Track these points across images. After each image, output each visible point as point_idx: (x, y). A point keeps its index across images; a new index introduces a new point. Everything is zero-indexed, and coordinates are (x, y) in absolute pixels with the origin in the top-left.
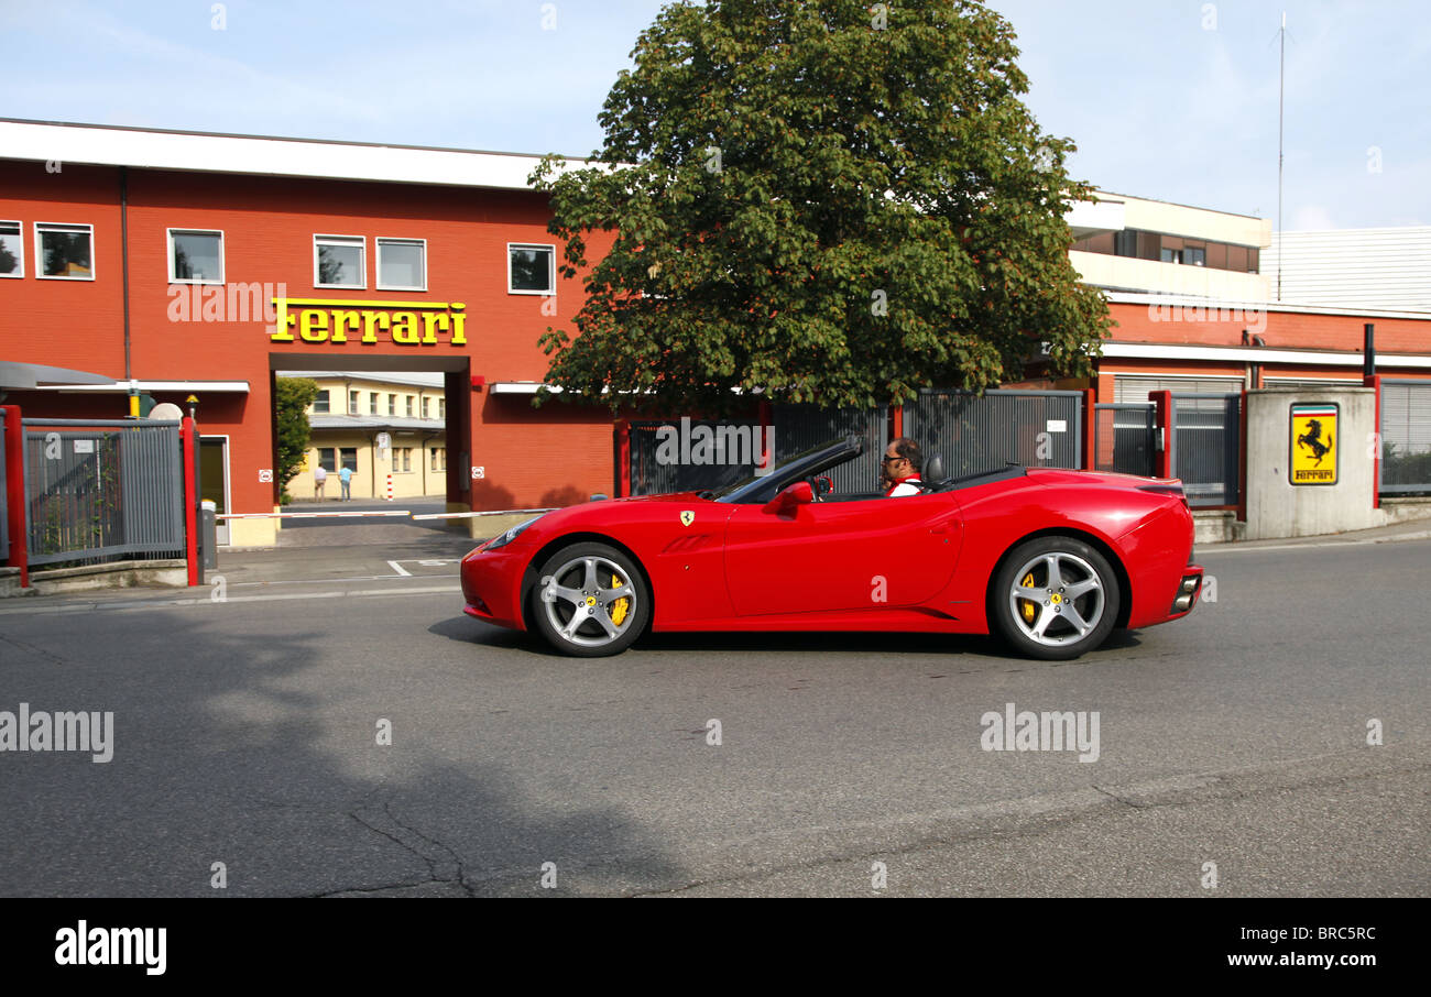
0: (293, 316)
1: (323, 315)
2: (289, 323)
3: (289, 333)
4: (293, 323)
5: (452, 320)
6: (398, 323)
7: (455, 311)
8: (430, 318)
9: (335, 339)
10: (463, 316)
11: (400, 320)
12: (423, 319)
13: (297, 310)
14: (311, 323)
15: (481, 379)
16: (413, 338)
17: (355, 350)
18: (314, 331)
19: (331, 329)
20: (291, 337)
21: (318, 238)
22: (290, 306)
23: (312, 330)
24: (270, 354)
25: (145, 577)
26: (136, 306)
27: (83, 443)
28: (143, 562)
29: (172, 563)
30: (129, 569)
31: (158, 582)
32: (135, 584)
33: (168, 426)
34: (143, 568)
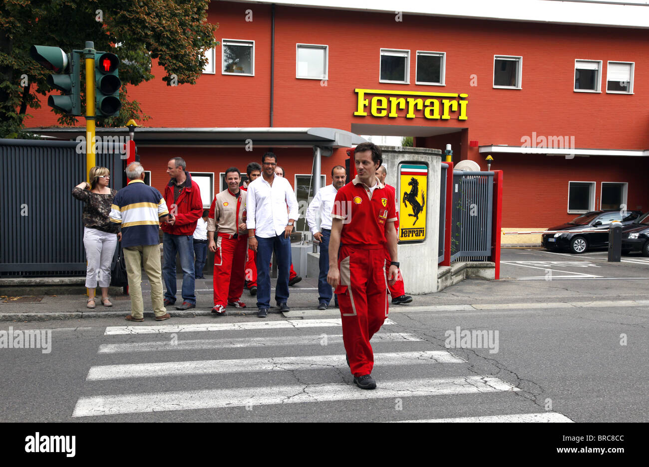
0: (367, 100)
1: (384, 100)
2: (365, 105)
3: (364, 111)
4: (367, 105)
5: (459, 105)
6: (427, 106)
7: (462, 99)
8: (447, 103)
9: (391, 115)
10: (466, 102)
11: (429, 104)
12: (443, 104)
13: (370, 97)
14: (377, 105)
15: (475, 144)
16: (436, 116)
17: (402, 123)
18: (379, 111)
19: (389, 110)
20: (365, 114)
21: (382, 51)
22: (365, 94)
23: (378, 109)
24: (352, 124)
25: (473, 273)
26: (277, 92)
27: (457, 186)
28: (471, 262)
29: (487, 264)
30: (466, 267)
31: (479, 276)
32: (468, 277)
33: (488, 176)
34: (472, 267)
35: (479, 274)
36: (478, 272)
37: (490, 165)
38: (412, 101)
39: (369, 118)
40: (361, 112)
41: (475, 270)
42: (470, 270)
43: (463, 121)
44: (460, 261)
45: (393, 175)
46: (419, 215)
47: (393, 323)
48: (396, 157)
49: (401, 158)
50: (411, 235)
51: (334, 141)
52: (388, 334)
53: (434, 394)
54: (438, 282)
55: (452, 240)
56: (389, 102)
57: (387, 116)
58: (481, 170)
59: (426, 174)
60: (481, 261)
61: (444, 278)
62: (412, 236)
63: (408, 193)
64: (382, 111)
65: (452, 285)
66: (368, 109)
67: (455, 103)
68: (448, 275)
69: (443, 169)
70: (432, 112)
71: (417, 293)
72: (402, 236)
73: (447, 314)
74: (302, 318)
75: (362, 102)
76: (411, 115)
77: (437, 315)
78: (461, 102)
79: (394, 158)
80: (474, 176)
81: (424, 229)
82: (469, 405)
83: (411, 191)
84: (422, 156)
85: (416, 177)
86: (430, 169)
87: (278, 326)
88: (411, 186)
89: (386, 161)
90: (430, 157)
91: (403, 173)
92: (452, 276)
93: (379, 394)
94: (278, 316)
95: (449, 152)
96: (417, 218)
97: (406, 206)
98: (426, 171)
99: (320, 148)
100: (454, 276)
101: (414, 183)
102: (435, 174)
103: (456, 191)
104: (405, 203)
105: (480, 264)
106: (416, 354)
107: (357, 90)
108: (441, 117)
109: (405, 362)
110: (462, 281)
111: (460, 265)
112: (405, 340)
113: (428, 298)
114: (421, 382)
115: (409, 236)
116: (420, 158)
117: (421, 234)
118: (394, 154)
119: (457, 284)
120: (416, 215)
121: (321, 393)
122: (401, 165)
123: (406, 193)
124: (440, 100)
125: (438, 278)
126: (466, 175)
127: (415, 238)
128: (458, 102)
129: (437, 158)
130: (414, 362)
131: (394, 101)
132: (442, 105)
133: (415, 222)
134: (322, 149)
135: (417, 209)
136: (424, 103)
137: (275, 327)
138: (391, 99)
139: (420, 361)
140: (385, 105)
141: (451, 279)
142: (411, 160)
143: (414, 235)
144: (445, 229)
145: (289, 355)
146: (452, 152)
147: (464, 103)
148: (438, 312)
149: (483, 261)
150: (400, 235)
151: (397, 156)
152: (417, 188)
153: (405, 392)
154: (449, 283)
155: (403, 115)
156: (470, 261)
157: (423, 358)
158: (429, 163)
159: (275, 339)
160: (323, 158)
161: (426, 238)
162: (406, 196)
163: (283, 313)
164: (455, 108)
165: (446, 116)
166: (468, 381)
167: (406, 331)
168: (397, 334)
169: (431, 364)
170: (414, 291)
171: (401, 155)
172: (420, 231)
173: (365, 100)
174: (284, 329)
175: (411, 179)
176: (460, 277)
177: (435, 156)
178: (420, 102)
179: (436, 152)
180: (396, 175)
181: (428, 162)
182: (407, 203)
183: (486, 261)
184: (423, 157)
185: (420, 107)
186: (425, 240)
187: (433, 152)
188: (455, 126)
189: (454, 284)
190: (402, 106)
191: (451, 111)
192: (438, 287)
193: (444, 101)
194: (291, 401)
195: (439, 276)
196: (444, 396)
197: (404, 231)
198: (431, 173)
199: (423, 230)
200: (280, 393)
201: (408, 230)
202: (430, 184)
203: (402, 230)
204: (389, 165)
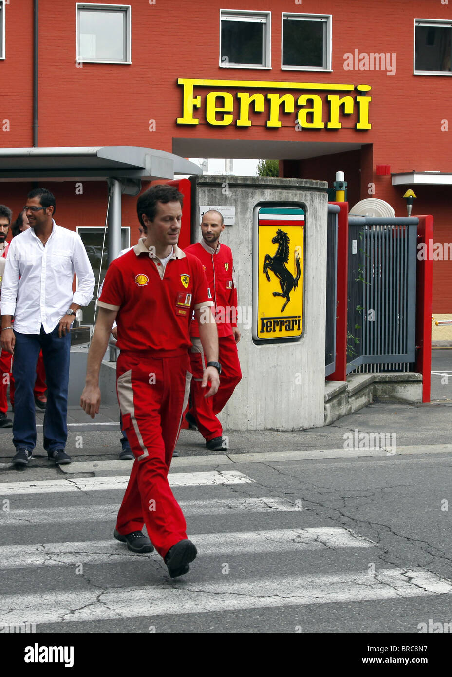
0: (199, 98)
1: (228, 98)
2: (195, 106)
3: (194, 117)
4: (199, 106)
5: (357, 105)
6: (302, 107)
7: (362, 94)
8: (335, 101)
9: (239, 123)
10: (369, 99)
11: (305, 103)
12: (329, 102)
13: (203, 93)
14: (216, 107)
15: (384, 170)
16: (318, 123)
17: (259, 136)
18: (220, 115)
19: (237, 114)
20: (196, 122)
21: (223, 13)
22: (196, 88)
23: (217, 113)
24: (174, 140)
25: (384, 392)
26: (44, 86)
27: (355, 243)
28: (381, 374)
29: (409, 377)
30: (373, 382)
31: (396, 398)
32: (376, 400)
33: (408, 224)
34: (383, 382)
35: (395, 394)
36: (394, 390)
37: (410, 206)
38: (275, 98)
39: (202, 129)
40: (188, 118)
41: (388, 387)
42: (379, 387)
43: (364, 131)
44: (362, 372)
45: (246, 226)
46: (292, 294)
47: (249, 482)
48: (250, 195)
49: (259, 197)
50: (277, 328)
51: (144, 169)
52: (242, 500)
53: (321, 601)
54: (325, 409)
55: (349, 336)
56: (237, 101)
57: (234, 125)
58: (396, 215)
59: (302, 224)
60: (399, 371)
61: (335, 401)
62: (280, 330)
63: (272, 255)
64: (225, 116)
65: (350, 414)
66: (200, 113)
67: (349, 101)
68: (343, 396)
69: (331, 214)
70: (310, 117)
71: (290, 428)
72: (262, 331)
73: (343, 464)
74: (93, 474)
75: (190, 101)
76: (274, 121)
77: (324, 466)
78: (359, 99)
79: (247, 196)
80: (384, 226)
81: (301, 318)
82: (382, 619)
83: (277, 253)
84: (294, 192)
85: (284, 229)
86: (308, 214)
87: (52, 490)
88: (277, 245)
89: (233, 201)
90: (308, 193)
91: (262, 223)
92: (349, 397)
93: (227, 602)
94: (52, 471)
95: (341, 184)
96: (288, 300)
97: (269, 279)
98: (301, 218)
99: (118, 180)
100: (353, 398)
101: (282, 240)
102: (318, 223)
103: (355, 251)
104: (267, 275)
105: (397, 376)
106: (290, 534)
107: (181, 81)
108: (326, 125)
109: (270, 548)
110: (367, 405)
111: (363, 378)
112: (270, 510)
113: (309, 437)
114: (299, 581)
115: (274, 331)
116: (290, 195)
117: (296, 327)
118: (247, 190)
119: (357, 411)
120: (286, 294)
121: (128, 602)
122: (258, 208)
123: (267, 257)
124: (324, 96)
125: (326, 402)
126: (370, 224)
127: (284, 334)
128: (355, 99)
129: (320, 196)
130: (287, 547)
131: (245, 99)
132: (327, 104)
133: (285, 305)
134: (122, 182)
135: (288, 283)
136: (296, 102)
137: (47, 490)
138: (240, 95)
139: (296, 546)
140: (229, 106)
141: (348, 402)
142: (277, 199)
143: (283, 328)
144: (335, 317)
145: (73, 540)
146: (345, 184)
147: (364, 101)
148: (326, 460)
149: (402, 371)
150: (260, 329)
151: (252, 194)
152: (287, 248)
153: (272, 599)
154: (344, 409)
155: (260, 122)
156: (380, 371)
157: (302, 540)
158: (308, 204)
159: (48, 511)
160: (124, 198)
161: (303, 333)
162: (267, 262)
163: (60, 465)
164: (349, 109)
165: (335, 123)
166: (380, 578)
167: (272, 494)
168: (256, 499)
169: (316, 550)
170: (284, 425)
171: (258, 191)
172: (292, 322)
173: (195, 97)
174: (63, 493)
175: (277, 233)
176: (363, 400)
177: (318, 193)
178: (289, 99)
179: (318, 186)
180: (250, 225)
181: (306, 203)
182: (271, 273)
183: (406, 371)
184: (296, 195)
185: (290, 108)
186: (301, 336)
187: (314, 186)
188: (350, 140)
189: (353, 411)
190: (260, 107)
191: (343, 115)
192: (326, 417)
193: (330, 98)
194: (76, 617)
195: (327, 399)
196: (339, 605)
197: (265, 321)
198: (310, 221)
199: (299, 320)
200: (58, 604)
201: (272, 320)
202: (310, 240)
203: (263, 319)
204: (239, 210)
